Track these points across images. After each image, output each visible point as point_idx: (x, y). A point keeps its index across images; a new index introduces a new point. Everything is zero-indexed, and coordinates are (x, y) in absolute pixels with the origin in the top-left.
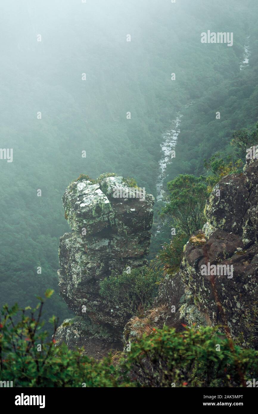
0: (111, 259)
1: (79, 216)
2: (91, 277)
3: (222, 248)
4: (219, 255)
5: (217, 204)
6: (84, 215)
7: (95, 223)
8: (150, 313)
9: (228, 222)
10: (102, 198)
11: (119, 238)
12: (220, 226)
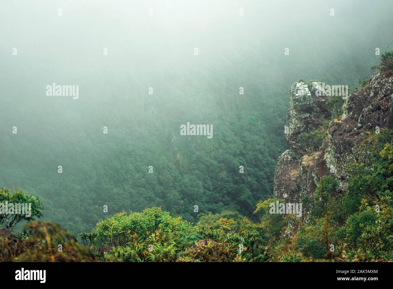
0: (310, 124)
1: (294, 100)
2: (298, 131)
3: (346, 127)
4: (344, 131)
5: (349, 104)
6: (296, 100)
7: (302, 104)
8: (314, 154)
9: (353, 114)
10: (307, 92)
11: (315, 114)
12: (349, 115)
